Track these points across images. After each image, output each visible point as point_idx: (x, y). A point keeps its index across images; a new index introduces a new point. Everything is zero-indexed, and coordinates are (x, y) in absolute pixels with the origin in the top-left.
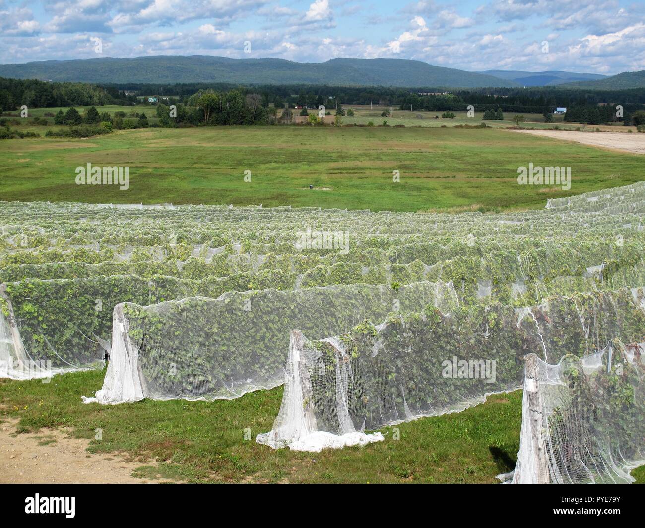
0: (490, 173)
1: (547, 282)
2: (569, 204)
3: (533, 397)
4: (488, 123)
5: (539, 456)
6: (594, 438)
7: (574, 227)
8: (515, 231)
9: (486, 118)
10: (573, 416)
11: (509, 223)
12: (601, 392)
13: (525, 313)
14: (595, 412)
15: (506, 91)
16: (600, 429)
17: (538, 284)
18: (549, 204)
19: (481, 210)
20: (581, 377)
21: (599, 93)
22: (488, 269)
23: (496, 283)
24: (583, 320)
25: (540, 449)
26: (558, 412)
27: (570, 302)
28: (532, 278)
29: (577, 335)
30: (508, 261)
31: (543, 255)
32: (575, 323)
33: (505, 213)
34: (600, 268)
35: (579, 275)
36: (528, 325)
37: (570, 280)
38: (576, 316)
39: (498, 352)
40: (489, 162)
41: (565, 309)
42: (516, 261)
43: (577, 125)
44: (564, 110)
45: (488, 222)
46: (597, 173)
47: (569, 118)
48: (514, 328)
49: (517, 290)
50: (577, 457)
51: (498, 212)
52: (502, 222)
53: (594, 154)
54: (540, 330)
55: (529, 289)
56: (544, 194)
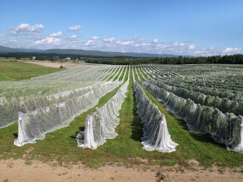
0: (18, 72)
1: (29, 96)
2: (37, 78)
3: (21, 121)
4: (17, 60)
5: (23, 134)
6: (36, 128)
7: (37, 83)
8: (23, 85)
9: (17, 59)
10: (31, 124)
11: (22, 83)
12: (37, 118)
13: (22, 103)
14: (36, 123)
15: (21, 53)
16: (37, 126)
17: (26, 96)
18: (32, 79)
19: (16, 80)
20: (32, 115)
21: (43, 54)
22: (15, 94)
23: (16, 97)
24: (36, 103)
25: (23, 132)
26: (27, 124)
27: (33, 100)
28: (25, 95)
29: (35, 107)
30: (20, 92)
31: (28, 90)
32: (34, 104)
33: (22, 81)
34: (41, 92)
35: (36, 94)
36: (23, 106)
37: (34, 95)
38: (34, 103)
39: (16, 112)
40: (17, 69)
41: (31, 101)
42: (22, 92)
43: (38, 61)
44: (35, 57)
45: (17, 83)
46: (42, 71)
47: (36, 59)
48: (19, 107)
49: (22, 98)
50: (32, 133)
51: (20, 81)
52: (20, 83)
53: (42, 67)
54: (26, 107)
55: (25, 98)
56: (31, 76)
